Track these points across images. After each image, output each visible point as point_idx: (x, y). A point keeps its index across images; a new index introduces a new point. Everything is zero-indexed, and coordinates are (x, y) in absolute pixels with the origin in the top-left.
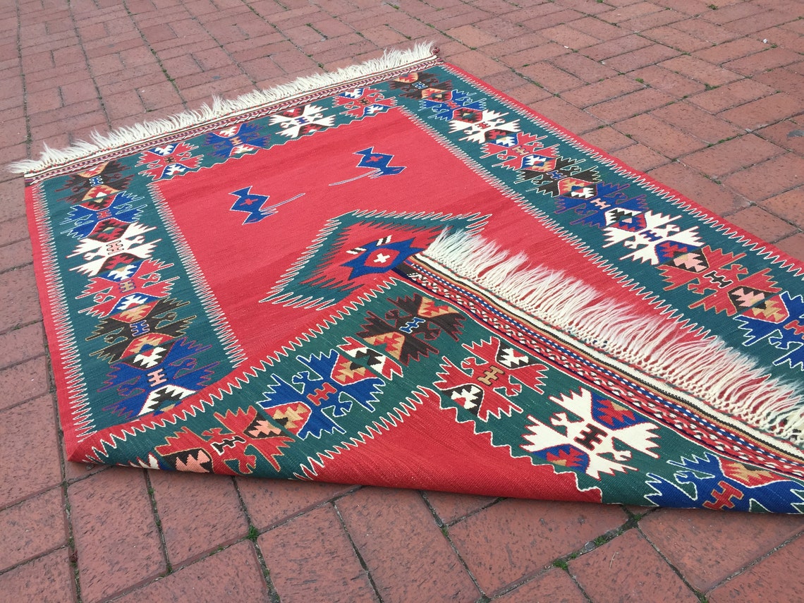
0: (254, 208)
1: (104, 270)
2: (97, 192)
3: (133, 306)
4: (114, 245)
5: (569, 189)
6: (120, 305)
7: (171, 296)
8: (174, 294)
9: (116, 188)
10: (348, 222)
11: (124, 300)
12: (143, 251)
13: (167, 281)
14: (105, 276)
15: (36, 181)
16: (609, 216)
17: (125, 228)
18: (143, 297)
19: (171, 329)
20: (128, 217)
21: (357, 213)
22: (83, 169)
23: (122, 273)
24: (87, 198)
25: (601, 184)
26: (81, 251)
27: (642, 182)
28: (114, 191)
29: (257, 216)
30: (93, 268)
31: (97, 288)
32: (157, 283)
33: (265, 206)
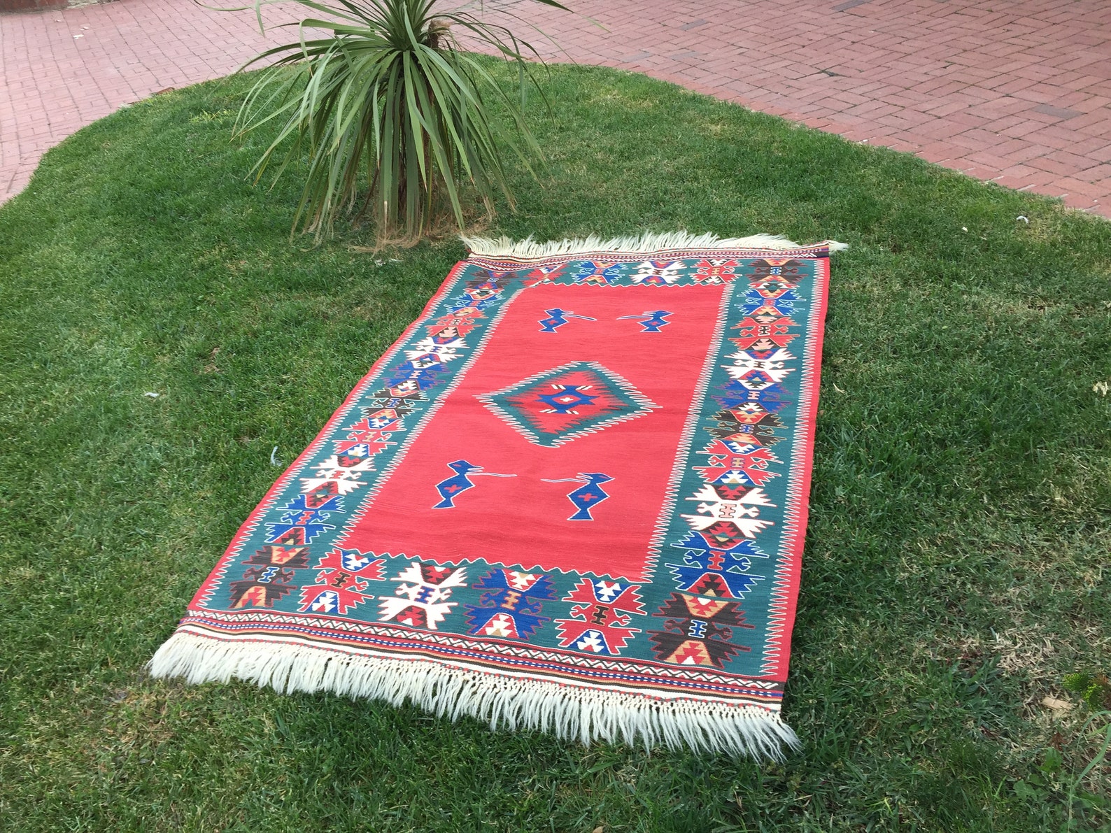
0: (591, 489)
1: (748, 488)
3: (742, 444)
4: (727, 515)
6: (751, 450)
7: (712, 437)
8: (708, 439)
9: (683, 601)
11: (746, 452)
12: (708, 493)
13: (707, 453)
14: (749, 482)
16: (428, 366)
17: (707, 530)
18: (731, 447)
19: (728, 417)
20: (697, 541)
23: (735, 478)
24: (720, 605)
26: (758, 523)
28: (687, 598)
29: (597, 478)
30: (755, 497)
31: (761, 475)
32: (715, 455)
33: (582, 484)
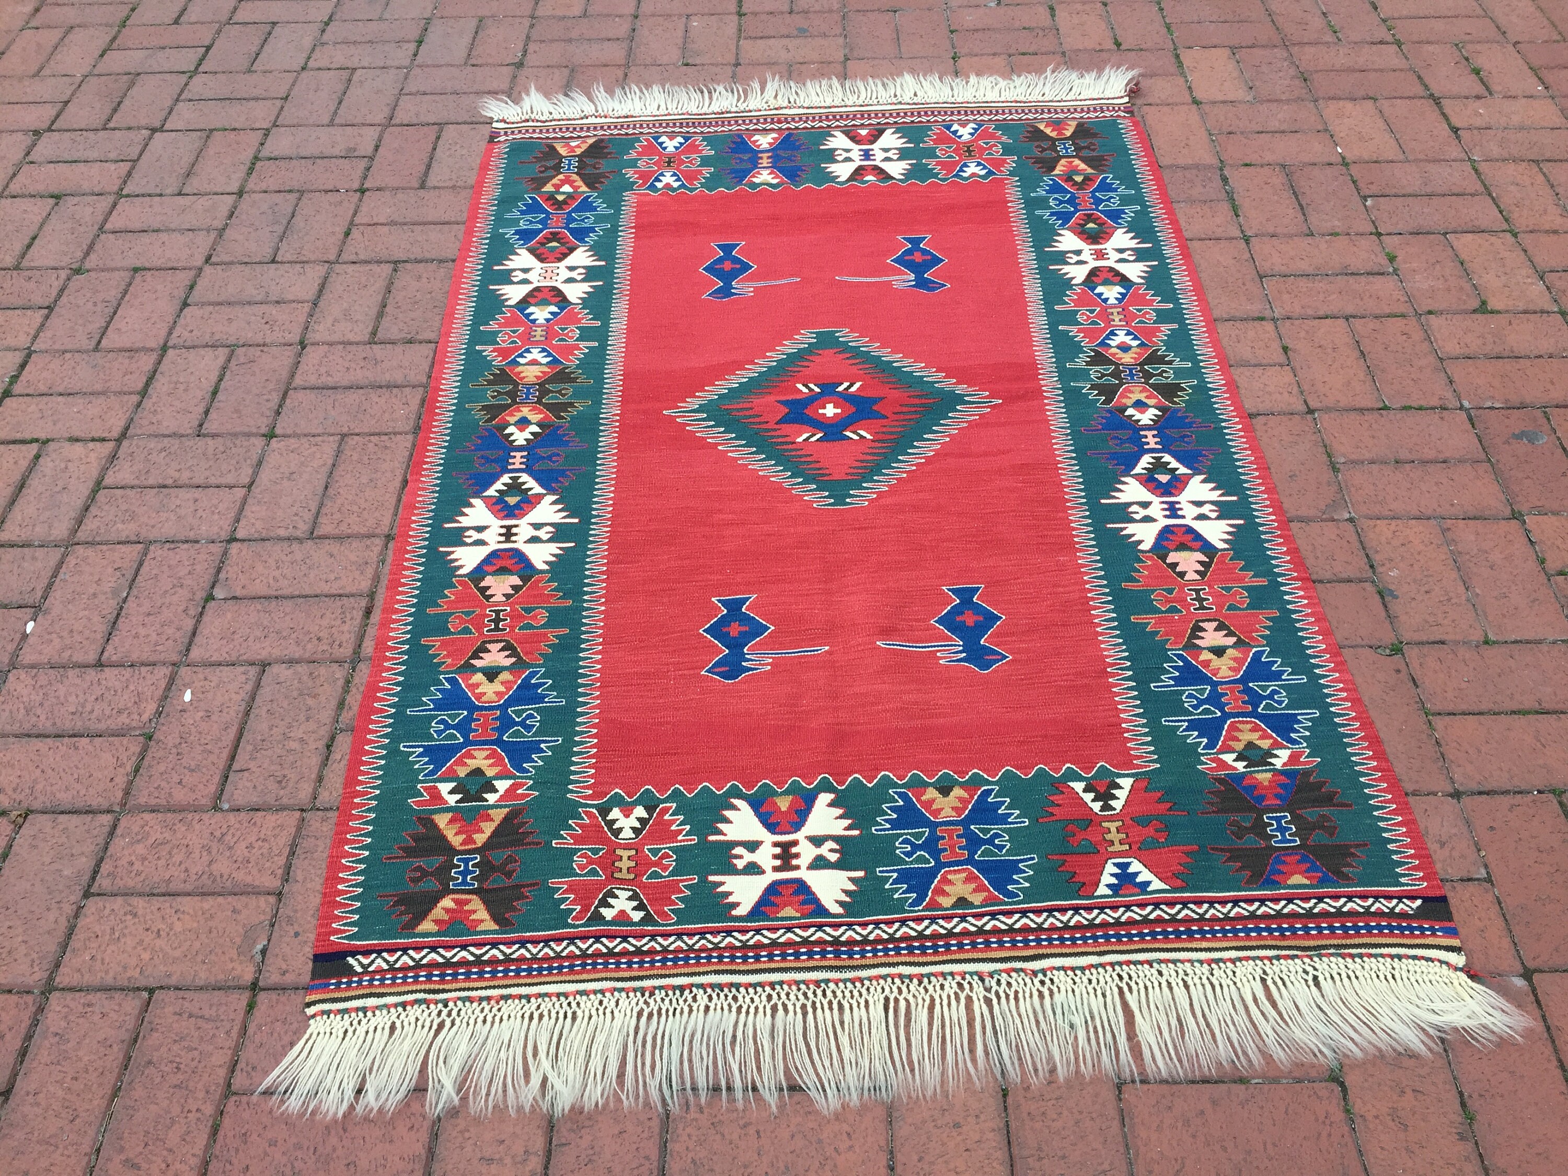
0: (728, 277)
1: (525, 302)
2: (563, 182)
3: (534, 362)
4: (549, 270)
5: (1129, 402)
6: (521, 356)
7: (578, 367)
8: (583, 364)
9: (587, 185)
10: (826, 341)
11: (528, 351)
12: (575, 292)
13: (582, 344)
14: (522, 311)
15: (502, 139)
16: (1146, 461)
17: (572, 250)
18: (549, 355)
19: (556, 408)
20: (581, 234)
21: (845, 335)
22: (563, 138)
23: (541, 314)
24: (549, 188)
25: (1179, 410)
26: (510, 265)
27: (1233, 430)
28: (584, 188)
29: (726, 291)
30: (514, 293)
31: (508, 323)
32: (571, 342)
33: (741, 280)
